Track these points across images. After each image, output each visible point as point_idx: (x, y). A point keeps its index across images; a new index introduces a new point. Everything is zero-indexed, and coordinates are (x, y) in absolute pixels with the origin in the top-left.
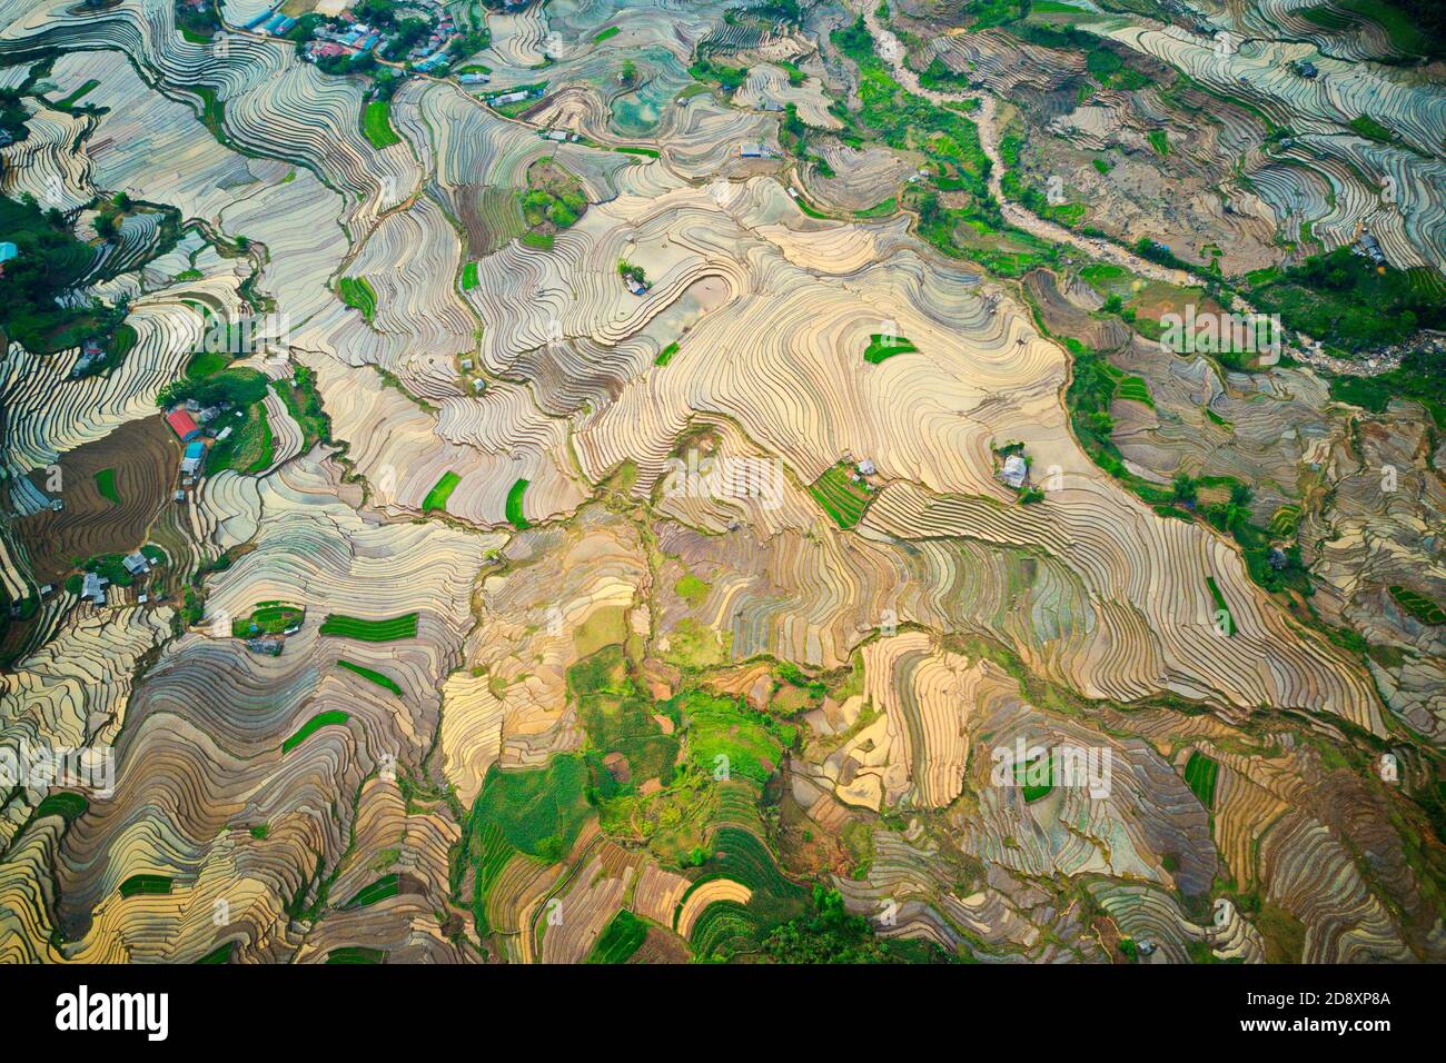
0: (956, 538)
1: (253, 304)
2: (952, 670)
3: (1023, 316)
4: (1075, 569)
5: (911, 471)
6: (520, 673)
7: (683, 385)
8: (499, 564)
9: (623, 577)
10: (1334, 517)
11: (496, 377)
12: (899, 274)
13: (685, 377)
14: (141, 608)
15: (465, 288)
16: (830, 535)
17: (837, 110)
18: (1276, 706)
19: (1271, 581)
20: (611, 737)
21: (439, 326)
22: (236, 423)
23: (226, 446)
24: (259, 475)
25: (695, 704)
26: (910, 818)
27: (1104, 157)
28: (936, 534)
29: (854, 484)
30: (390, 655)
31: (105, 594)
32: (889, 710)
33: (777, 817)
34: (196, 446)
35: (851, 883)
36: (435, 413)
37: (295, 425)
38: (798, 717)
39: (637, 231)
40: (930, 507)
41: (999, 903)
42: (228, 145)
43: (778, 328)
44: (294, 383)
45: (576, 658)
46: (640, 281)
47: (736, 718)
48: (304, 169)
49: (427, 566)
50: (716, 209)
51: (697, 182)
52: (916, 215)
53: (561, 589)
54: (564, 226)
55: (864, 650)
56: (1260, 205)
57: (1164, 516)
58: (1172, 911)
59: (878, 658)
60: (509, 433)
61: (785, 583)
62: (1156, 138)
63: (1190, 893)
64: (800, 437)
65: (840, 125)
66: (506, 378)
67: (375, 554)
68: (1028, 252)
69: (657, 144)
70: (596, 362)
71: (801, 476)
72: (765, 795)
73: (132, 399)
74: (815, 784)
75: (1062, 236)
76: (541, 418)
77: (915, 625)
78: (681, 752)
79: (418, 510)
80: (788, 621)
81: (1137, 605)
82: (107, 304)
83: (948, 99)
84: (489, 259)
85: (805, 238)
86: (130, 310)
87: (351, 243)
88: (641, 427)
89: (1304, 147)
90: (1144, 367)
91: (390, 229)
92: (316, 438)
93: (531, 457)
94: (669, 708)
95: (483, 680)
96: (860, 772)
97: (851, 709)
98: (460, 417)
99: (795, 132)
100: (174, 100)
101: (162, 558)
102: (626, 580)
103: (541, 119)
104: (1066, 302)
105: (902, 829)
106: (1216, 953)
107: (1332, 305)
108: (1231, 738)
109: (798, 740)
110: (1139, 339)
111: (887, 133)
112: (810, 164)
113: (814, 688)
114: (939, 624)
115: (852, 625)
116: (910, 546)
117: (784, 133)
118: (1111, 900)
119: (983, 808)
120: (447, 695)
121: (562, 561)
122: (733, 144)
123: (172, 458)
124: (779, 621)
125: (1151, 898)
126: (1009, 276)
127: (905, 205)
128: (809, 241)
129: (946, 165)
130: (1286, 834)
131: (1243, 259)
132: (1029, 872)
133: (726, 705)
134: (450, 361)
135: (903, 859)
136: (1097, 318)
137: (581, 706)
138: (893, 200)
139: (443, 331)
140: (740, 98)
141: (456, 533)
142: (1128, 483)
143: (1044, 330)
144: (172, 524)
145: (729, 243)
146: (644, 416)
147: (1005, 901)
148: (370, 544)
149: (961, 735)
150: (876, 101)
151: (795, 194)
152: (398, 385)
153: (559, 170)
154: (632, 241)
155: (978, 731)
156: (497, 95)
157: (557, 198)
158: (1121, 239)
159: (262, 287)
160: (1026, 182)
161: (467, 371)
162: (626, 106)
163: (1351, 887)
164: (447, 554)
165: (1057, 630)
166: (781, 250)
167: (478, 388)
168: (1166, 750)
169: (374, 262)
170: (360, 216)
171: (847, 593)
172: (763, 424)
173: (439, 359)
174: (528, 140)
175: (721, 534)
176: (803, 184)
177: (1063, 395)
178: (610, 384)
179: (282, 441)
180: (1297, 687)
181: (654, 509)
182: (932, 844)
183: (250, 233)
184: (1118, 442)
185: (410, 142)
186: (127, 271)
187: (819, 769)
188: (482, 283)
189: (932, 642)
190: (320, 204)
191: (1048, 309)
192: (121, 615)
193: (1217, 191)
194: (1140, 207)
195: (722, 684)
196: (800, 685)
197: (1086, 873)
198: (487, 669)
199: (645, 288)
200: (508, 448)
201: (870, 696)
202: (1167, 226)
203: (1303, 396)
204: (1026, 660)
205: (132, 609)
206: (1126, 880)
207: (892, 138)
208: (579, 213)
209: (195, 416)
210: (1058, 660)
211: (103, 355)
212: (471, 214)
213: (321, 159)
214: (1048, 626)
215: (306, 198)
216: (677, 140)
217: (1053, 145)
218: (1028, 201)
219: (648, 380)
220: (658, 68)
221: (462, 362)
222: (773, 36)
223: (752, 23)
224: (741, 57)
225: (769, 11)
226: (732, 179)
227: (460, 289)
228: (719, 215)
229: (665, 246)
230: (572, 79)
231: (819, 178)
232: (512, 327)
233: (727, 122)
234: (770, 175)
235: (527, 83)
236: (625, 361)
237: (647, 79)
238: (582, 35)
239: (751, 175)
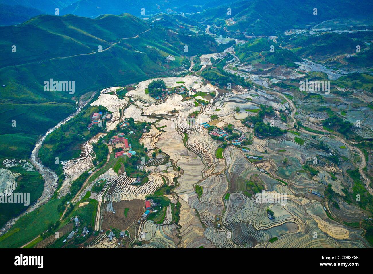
1: (175, 183)
11: (224, 225)
14: (118, 246)
15: (225, 199)
17: (345, 191)
21: (215, 206)
22: (159, 210)
23: (154, 214)
24: (158, 225)
31: (112, 238)
34: (148, 211)
36: (205, 228)
37: (171, 216)
42: (186, 147)
44: (176, 206)
46: (272, 215)
48: (199, 157)
50: (300, 204)
51: (296, 195)
52: (365, 231)
54: (256, 193)
65: (345, 195)
66: (226, 227)
69: (288, 181)
70: (252, 233)
73: (141, 194)
76: (231, 242)
82: (146, 171)
84: (234, 194)
85: (325, 223)
86: (150, 174)
87: (203, 178)
91: (213, 178)
92: (175, 222)
98: (211, 232)
99: (330, 192)
100: (179, 134)
101: (128, 236)
103: (259, 165)
112: (332, 203)
117: (326, 191)
122: (310, 189)
123: (142, 212)
127: (362, 226)
128: (327, 224)
134: (214, 216)
138: (358, 223)
140: (315, 178)
144: (134, 228)
145: (301, 215)
151: (325, 209)
152: (199, 217)
153: (259, 179)
154: (273, 204)
156: (250, 156)
157: (256, 185)
159: (179, 180)
161: (217, 220)
166: (317, 224)
167: (218, 226)
169: (205, 184)
170: (207, 172)
173: (212, 214)
174: (254, 169)
176: (329, 208)
178: (254, 242)
179: (167, 219)
183: (182, 167)
185: (225, 159)
186: (154, 166)
188: (230, 199)
190: (199, 166)
192: (113, 245)
199: (273, 218)
205: (116, 245)
208: (260, 191)
209: (151, 204)
211: (140, 182)
212: (233, 181)
213: (204, 156)
215: (197, 164)
216: (294, 182)
219: (265, 245)
220: (294, 163)
221: (217, 218)
222: (329, 165)
223: (324, 160)
224: (318, 167)
225: (329, 158)
226: (307, 198)
227: (224, 199)
228: (301, 206)
229: (282, 209)
230: (270, 158)
231: (334, 208)
232: (233, 214)
233: (309, 183)
234: (319, 201)
235: (258, 155)
236: (261, 236)
237: (290, 164)
238: (276, 149)
239: (313, 199)
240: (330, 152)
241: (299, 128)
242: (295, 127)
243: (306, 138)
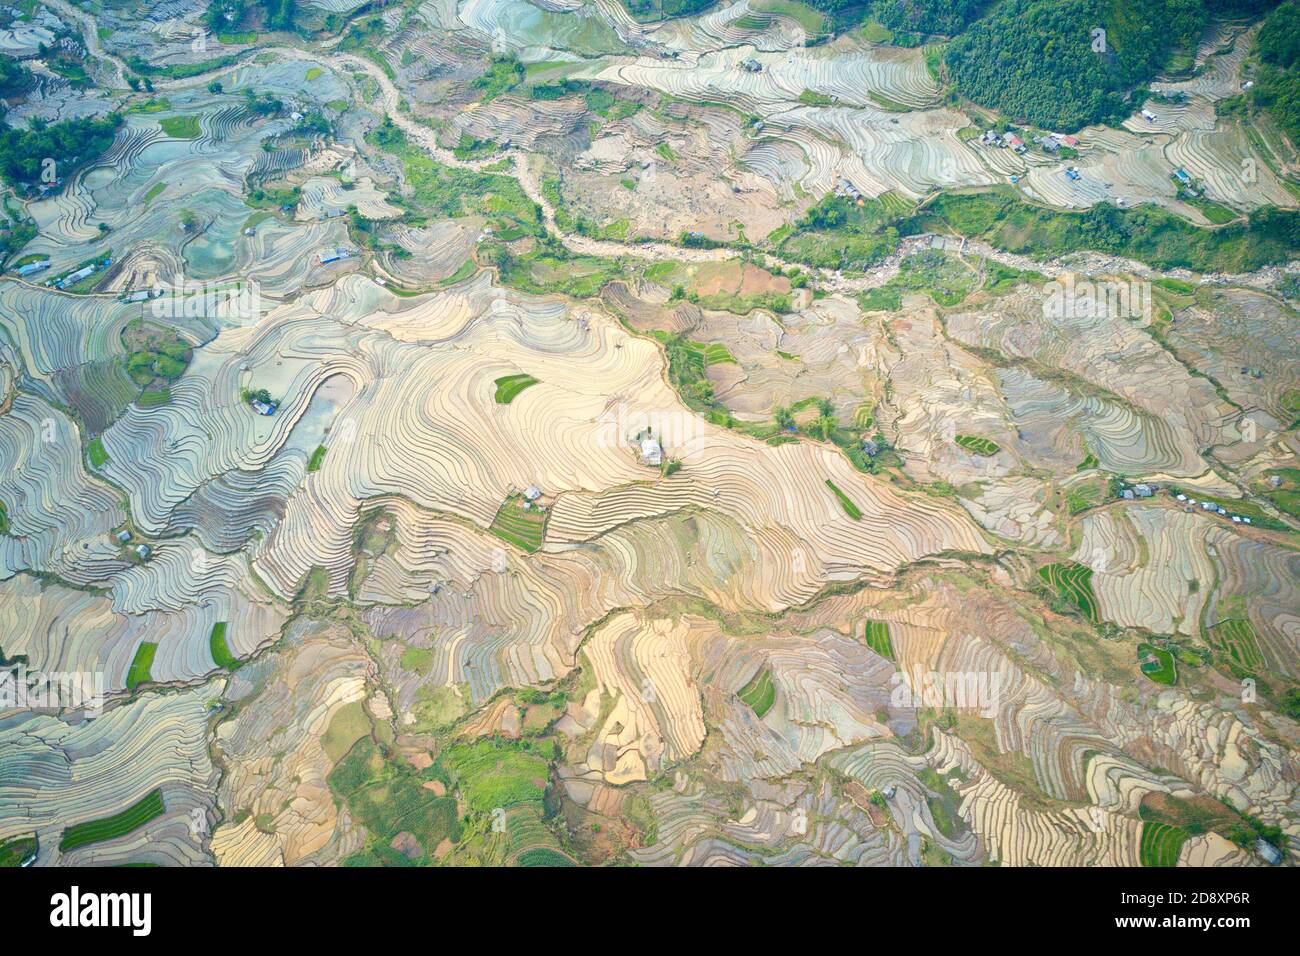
0: (625, 524)
2: (662, 634)
3: (613, 324)
4: (726, 512)
5: (570, 482)
6: (283, 800)
7: (341, 481)
8: (225, 710)
9: (348, 674)
10: (896, 400)
11: (158, 538)
12: (499, 322)
13: (341, 474)
15: (96, 466)
16: (523, 563)
17: (394, 200)
18: (911, 560)
19: (871, 466)
20: (390, 822)
21: (82, 510)
25: (456, 759)
26: (674, 773)
27: (629, 176)
28: (609, 527)
29: (528, 511)
30: (144, 840)
32: (623, 691)
33: (564, 824)
35: (648, 850)
36: (107, 594)
38: (550, 729)
39: (248, 358)
40: (597, 507)
41: (769, 810)
43: (411, 400)
45: (331, 765)
46: (268, 402)
47: (496, 755)
49: (152, 740)
50: (315, 316)
51: (289, 298)
52: (495, 268)
53: (294, 708)
54: (177, 377)
55: (585, 648)
56: (758, 179)
57: (777, 445)
58: (898, 753)
59: (599, 649)
60: (190, 586)
61: (498, 621)
62: (662, 149)
63: (904, 733)
64: (466, 488)
65: (401, 212)
66: (166, 535)
67: (95, 749)
68: (597, 271)
69: (239, 276)
70: (251, 489)
71: (478, 521)
72: (547, 811)
74: (586, 780)
75: (619, 250)
76: (216, 560)
77: (619, 609)
78: (459, 806)
79: (124, 692)
80: (512, 651)
81: (783, 524)
83: (486, 164)
85: (403, 318)
88: (316, 532)
89: (771, 126)
90: (719, 335)
93: (218, 598)
94: (435, 772)
95: (249, 823)
96: (619, 753)
97: (592, 704)
98: (135, 588)
99: (363, 229)
102: (352, 676)
103: (117, 285)
104: (641, 302)
105: (671, 785)
106: (939, 771)
107: (837, 240)
108: (889, 598)
109: (557, 749)
110: (707, 313)
111: (445, 207)
112: (387, 253)
113: (555, 699)
114: (638, 600)
115: (568, 632)
116: (590, 545)
117: (354, 233)
118: (851, 766)
119: (728, 738)
120: (217, 853)
121: (285, 683)
122: (312, 256)
124: (505, 655)
125: (879, 751)
126: (589, 295)
127: (482, 262)
128: (411, 318)
129: (505, 219)
130: (952, 655)
131: (762, 224)
132: (782, 774)
133: (485, 747)
134: (106, 539)
135: (680, 810)
136: (670, 308)
137: (352, 806)
138: (470, 261)
139: (87, 514)
140: (303, 214)
141: (171, 698)
142: (740, 429)
143: (633, 331)
146: (315, 522)
147: (773, 806)
148: (84, 744)
149: (689, 685)
150: (425, 183)
151: (383, 282)
152: (59, 581)
153: (151, 327)
154: (247, 369)
155: (701, 676)
156: (63, 276)
157: (159, 353)
158: (665, 238)
160: (574, 215)
161: (125, 543)
162: (196, 251)
163: (1011, 676)
164: (169, 721)
165: (731, 567)
166: (388, 335)
167: (143, 555)
168: (846, 629)
171: (554, 606)
172: (428, 489)
173: (94, 542)
174: (111, 309)
175: (426, 601)
176: (388, 271)
177: (667, 377)
178: (272, 505)
180: (919, 540)
181: (356, 602)
182: (700, 786)
184: (721, 400)
187: (584, 766)
188: (111, 455)
189: (638, 617)
191: (627, 312)
193: (723, 178)
194: (671, 208)
195: (474, 730)
196: (543, 702)
197: (825, 754)
198: (248, 811)
199: (274, 407)
200: (194, 599)
201: (605, 686)
202: (696, 217)
203: (842, 317)
204: (717, 602)
206: (856, 746)
207: (450, 209)
208: (186, 360)
210: (741, 591)
212: (78, 395)
214: (724, 567)
216: (257, 267)
217: (585, 177)
218: (581, 229)
219: (307, 488)
220: (216, 208)
221: (118, 536)
222: (313, 151)
223: (289, 145)
224: (290, 177)
225: (301, 131)
226: (322, 286)
227: (91, 468)
228: (320, 320)
229: (280, 364)
230: (134, 242)
231: (398, 262)
232: (157, 486)
233: (298, 238)
234: (354, 272)
235: (90, 257)
236: (279, 479)
237: (208, 221)
238: (130, 199)
239: (338, 277)
240: (290, 110)
241: (148, 84)
242: (134, 84)
243: (194, 104)
